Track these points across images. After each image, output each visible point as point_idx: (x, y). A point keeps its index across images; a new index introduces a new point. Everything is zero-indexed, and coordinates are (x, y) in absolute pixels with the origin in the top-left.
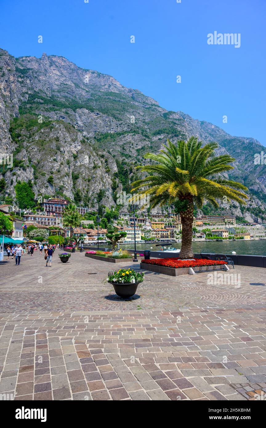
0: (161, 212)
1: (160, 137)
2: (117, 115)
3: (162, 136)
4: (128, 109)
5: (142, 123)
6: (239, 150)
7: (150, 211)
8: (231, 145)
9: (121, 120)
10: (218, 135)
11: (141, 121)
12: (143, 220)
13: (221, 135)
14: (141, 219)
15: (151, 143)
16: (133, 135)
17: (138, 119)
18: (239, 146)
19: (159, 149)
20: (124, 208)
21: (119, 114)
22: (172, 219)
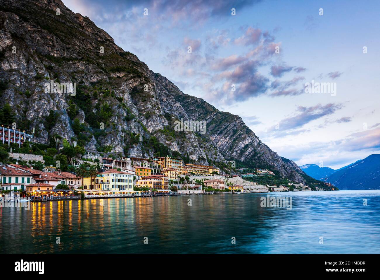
0: (142, 155)
1: (119, 75)
2: (62, 37)
3: (122, 75)
4: (77, 35)
5: (95, 55)
6: (192, 108)
7: (128, 152)
8: (185, 101)
9: (69, 44)
10: (172, 90)
11: (94, 53)
12: (123, 163)
13: (175, 90)
14: (118, 160)
15: (110, 78)
16: (87, 64)
17: (89, 50)
18: (193, 103)
19: (120, 87)
20: (90, 144)
21: (66, 37)
22: (158, 164)
